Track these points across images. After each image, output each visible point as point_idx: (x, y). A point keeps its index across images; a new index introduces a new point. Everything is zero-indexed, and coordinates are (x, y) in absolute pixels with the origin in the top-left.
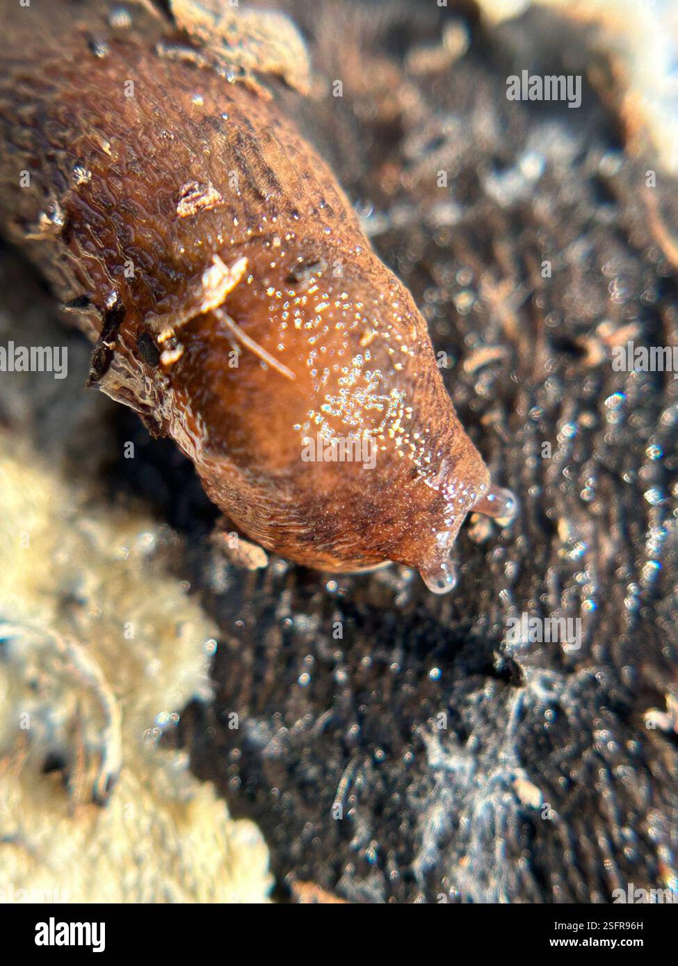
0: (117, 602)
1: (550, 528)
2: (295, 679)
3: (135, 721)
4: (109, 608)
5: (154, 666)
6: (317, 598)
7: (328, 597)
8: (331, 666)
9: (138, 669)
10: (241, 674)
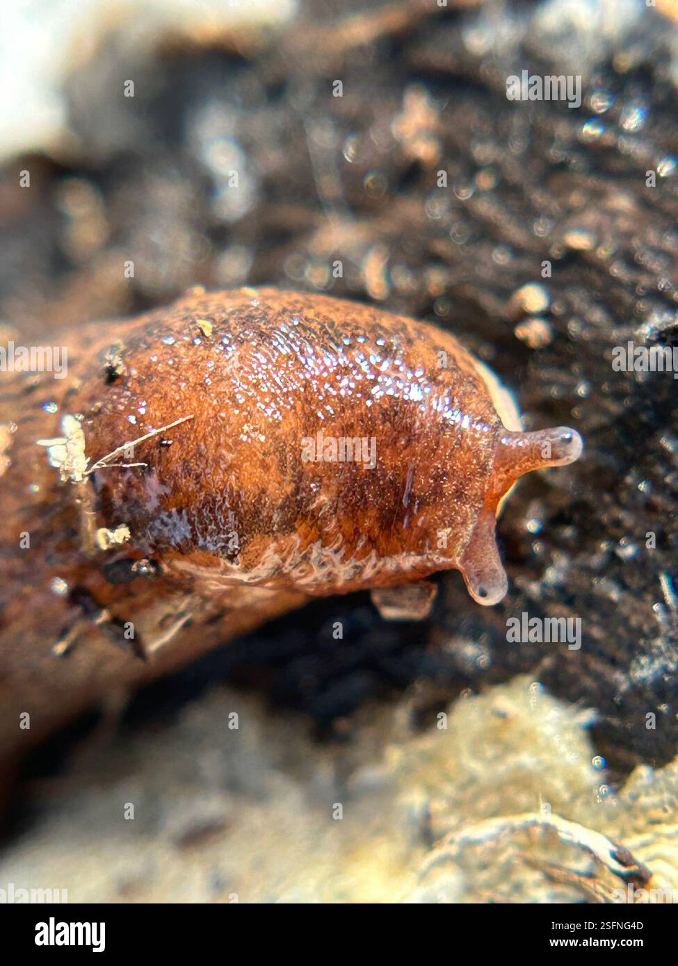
0: (447, 778)
1: (573, 257)
2: (612, 604)
3: (579, 808)
4: (449, 789)
5: (526, 759)
6: (537, 548)
7: (541, 535)
8: (613, 558)
9: (523, 780)
10: (585, 667)
